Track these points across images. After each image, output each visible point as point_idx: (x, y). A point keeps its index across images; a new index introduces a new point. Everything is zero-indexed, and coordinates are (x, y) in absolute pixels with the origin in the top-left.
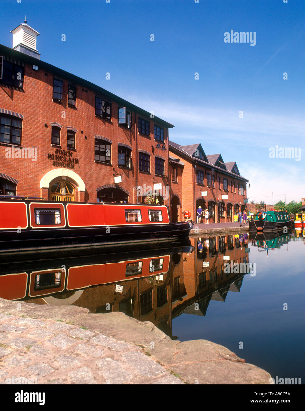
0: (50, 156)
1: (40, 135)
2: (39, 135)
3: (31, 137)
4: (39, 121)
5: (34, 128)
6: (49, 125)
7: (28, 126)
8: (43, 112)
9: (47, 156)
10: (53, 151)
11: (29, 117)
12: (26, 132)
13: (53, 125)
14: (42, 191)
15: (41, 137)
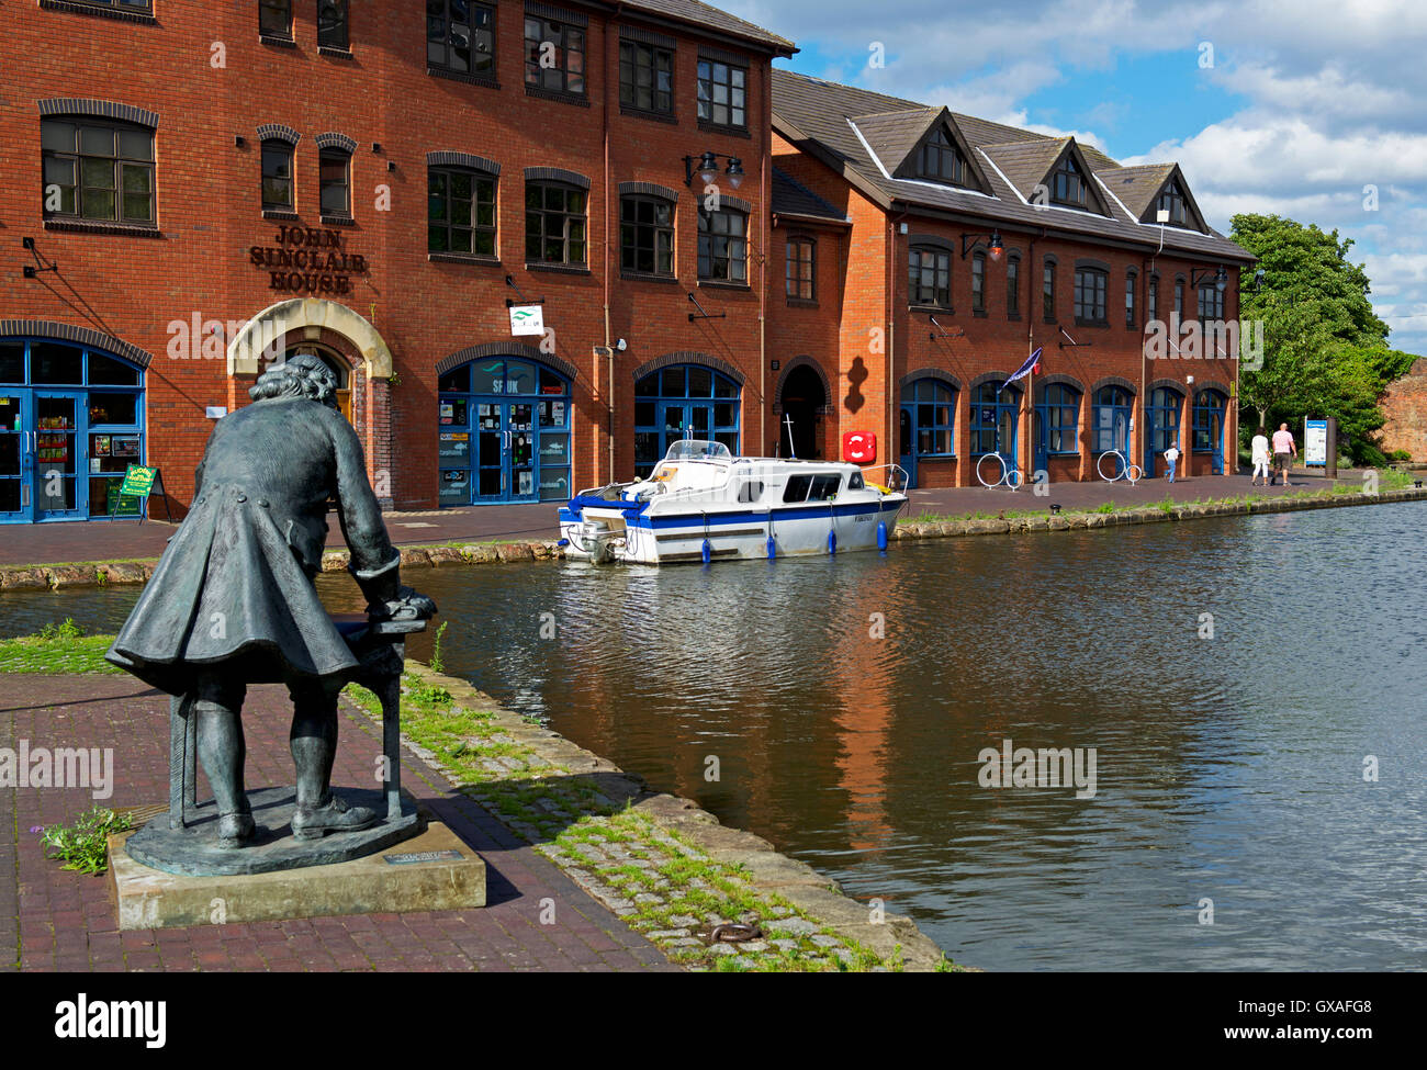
0: (258, 256)
1: (220, 182)
2: (217, 181)
3: (188, 193)
4: (214, 128)
5: (199, 155)
6: (252, 137)
7: (177, 152)
8: (225, 90)
9: (247, 255)
10: (267, 239)
11: (179, 119)
12: (171, 176)
13: (265, 134)
14: (233, 387)
15: (225, 187)
